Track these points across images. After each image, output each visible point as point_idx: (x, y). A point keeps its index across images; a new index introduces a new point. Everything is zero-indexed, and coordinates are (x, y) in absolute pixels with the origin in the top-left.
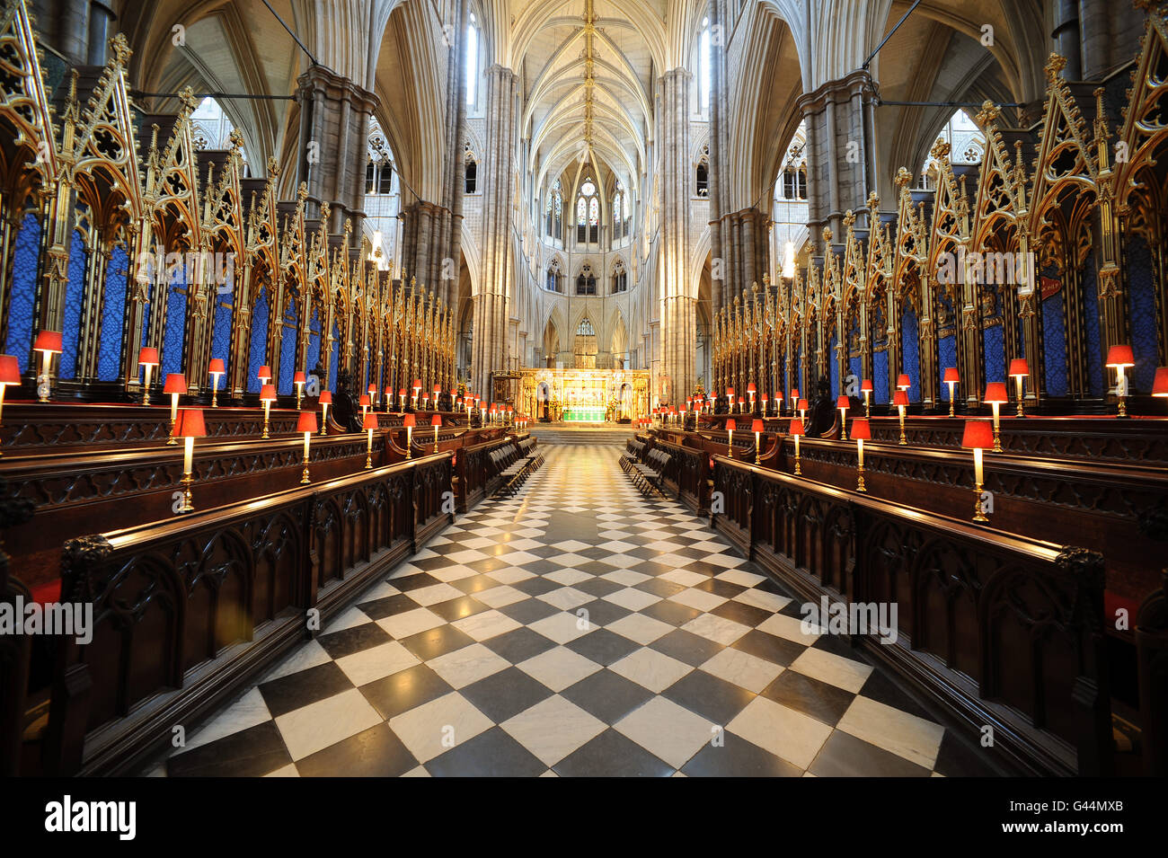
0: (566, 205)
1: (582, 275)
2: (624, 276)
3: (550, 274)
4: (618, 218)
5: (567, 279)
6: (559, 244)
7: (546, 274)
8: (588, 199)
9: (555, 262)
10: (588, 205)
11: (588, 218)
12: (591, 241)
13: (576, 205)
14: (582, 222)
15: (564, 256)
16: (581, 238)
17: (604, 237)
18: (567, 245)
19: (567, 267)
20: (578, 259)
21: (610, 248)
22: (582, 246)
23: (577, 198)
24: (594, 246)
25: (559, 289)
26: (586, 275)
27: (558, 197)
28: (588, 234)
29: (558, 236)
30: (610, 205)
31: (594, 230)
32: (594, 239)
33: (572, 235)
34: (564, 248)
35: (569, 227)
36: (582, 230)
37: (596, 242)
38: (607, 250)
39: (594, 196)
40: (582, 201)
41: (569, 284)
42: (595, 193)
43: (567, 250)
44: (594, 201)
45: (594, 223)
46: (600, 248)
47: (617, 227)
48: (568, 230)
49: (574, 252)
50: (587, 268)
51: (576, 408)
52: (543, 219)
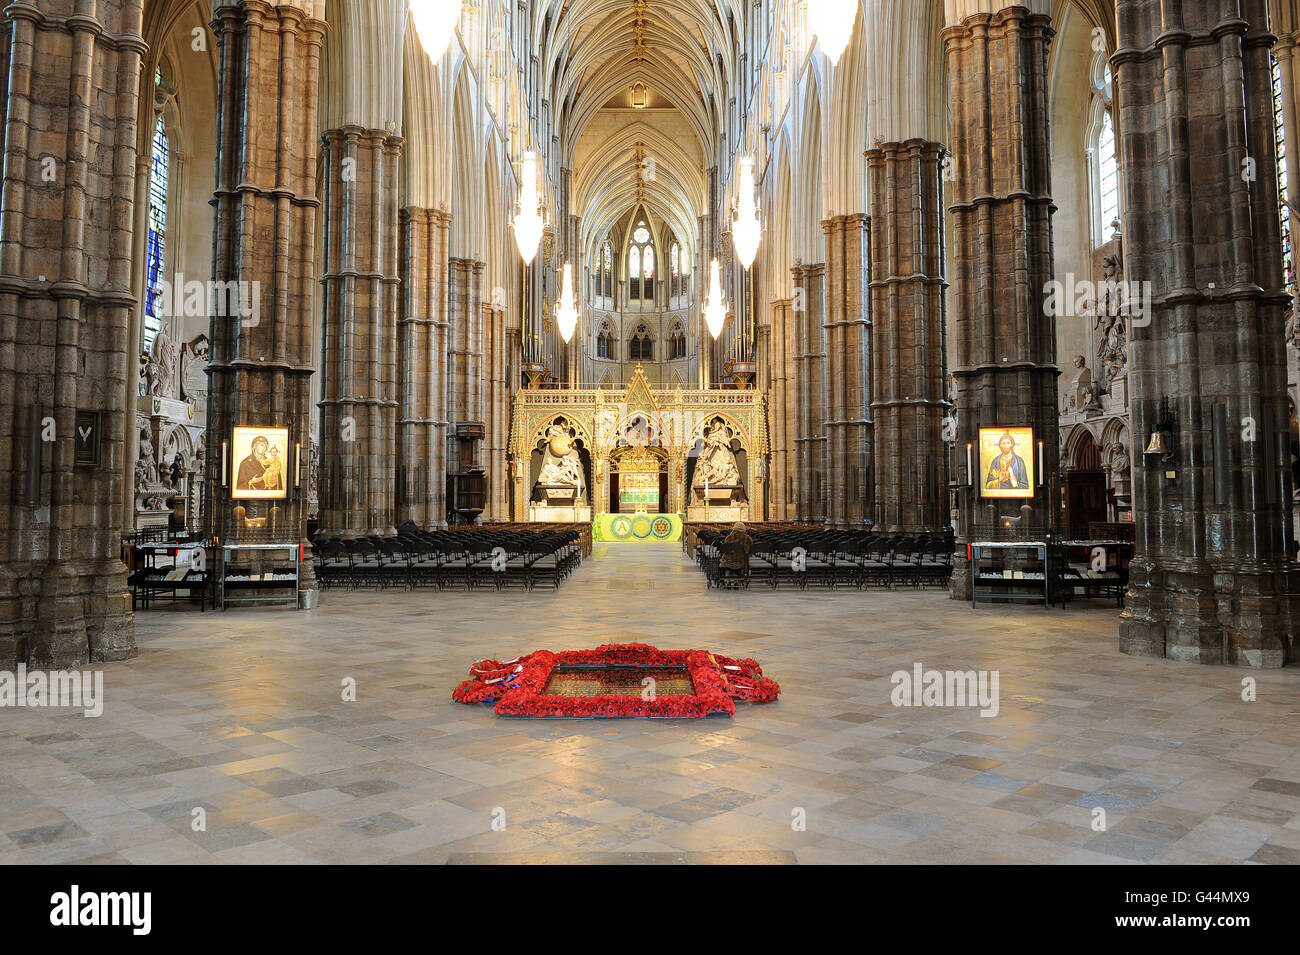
0: (617, 256)
1: (636, 336)
2: (683, 340)
3: (600, 339)
4: (676, 271)
5: (619, 342)
6: (609, 302)
7: (596, 340)
8: (641, 247)
9: (605, 325)
10: (642, 255)
11: (642, 271)
12: (646, 297)
13: (627, 256)
14: (634, 273)
15: (616, 317)
16: (635, 294)
17: (661, 293)
18: (619, 304)
19: (619, 329)
20: (631, 319)
21: (667, 306)
22: (636, 303)
23: (630, 246)
24: (648, 304)
25: (610, 355)
26: (641, 337)
27: (607, 248)
28: (643, 289)
29: (608, 294)
30: (667, 256)
31: (649, 283)
32: (649, 294)
33: (624, 291)
34: (616, 307)
35: (621, 282)
36: (635, 284)
37: (651, 297)
38: (664, 309)
39: (648, 243)
40: (634, 250)
41: (622, 348)
42: (649, 240)
43: (619, 310)
44: (648, 250)
45: (648, 275)
46: (656, 306)
47: (674, 281)
48: (619, 286)
49: (627, 311)
50: (641, 328)
51: (633, 490)
52: (591, 279)
